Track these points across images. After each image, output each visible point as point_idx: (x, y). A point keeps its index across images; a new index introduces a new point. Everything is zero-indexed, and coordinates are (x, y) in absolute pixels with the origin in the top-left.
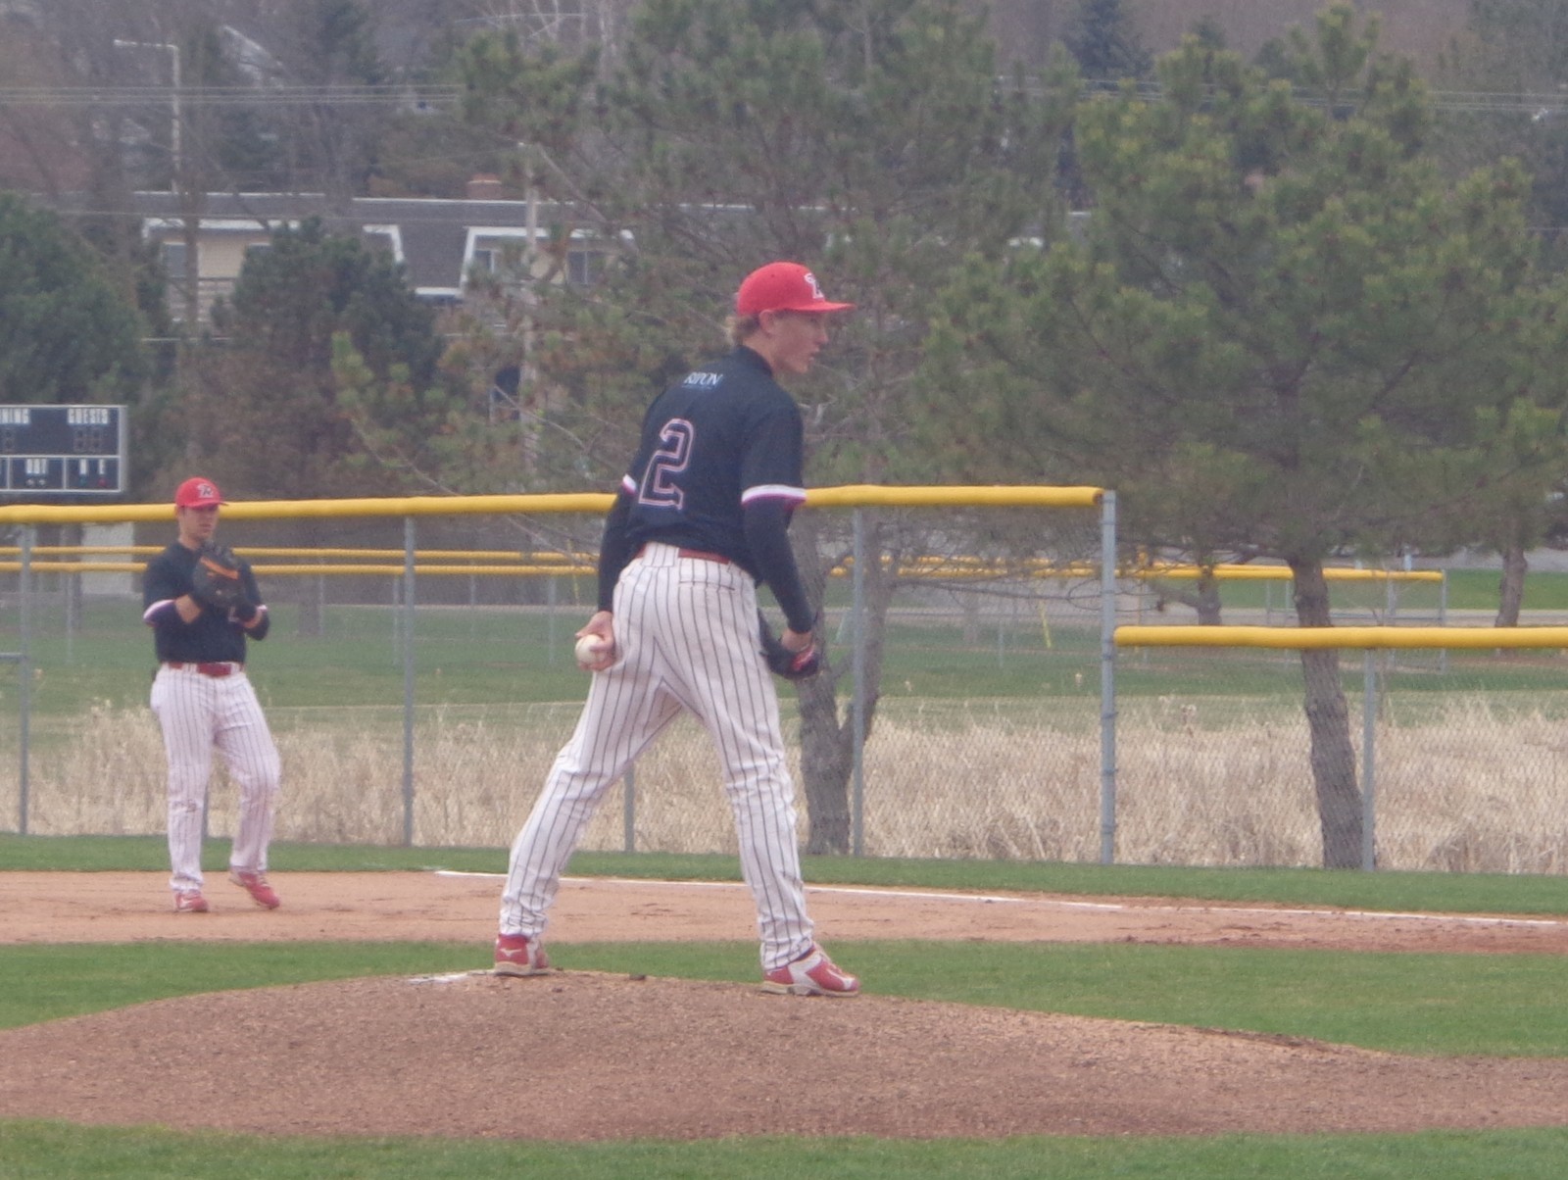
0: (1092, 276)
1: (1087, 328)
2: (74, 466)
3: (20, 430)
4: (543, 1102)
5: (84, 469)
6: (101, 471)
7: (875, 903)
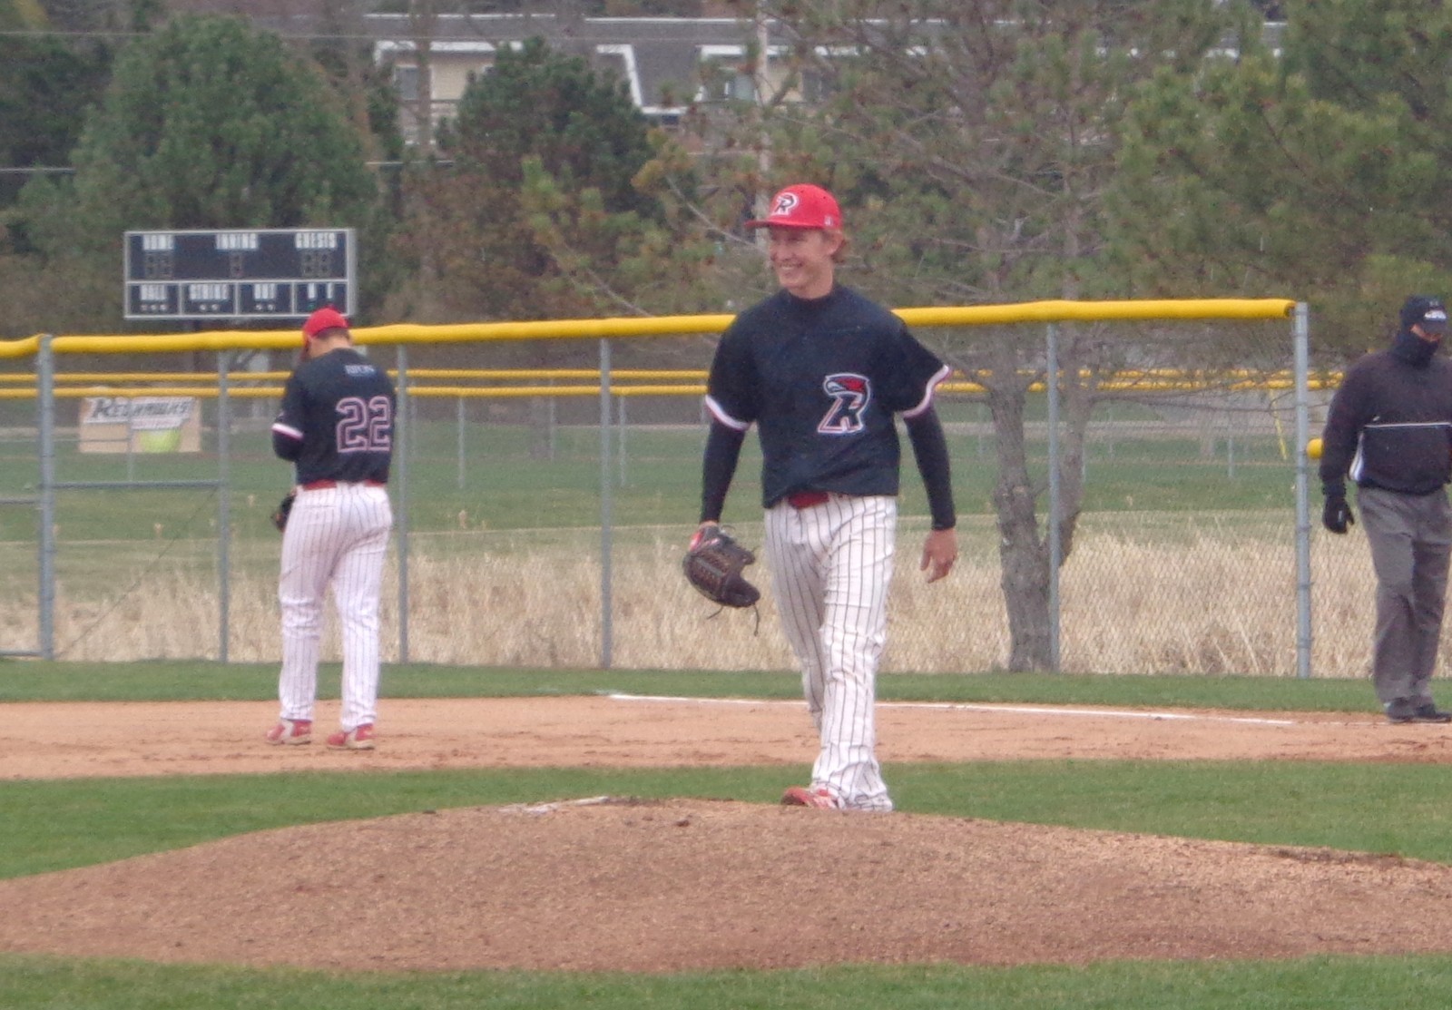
0: (1281, 90)
1: (1278, 141)
2: (303, 290)
3: (248, 255)
4: (626, 933)
5: (312, 293)
6: (330, 294)
7: (1044, 721)
